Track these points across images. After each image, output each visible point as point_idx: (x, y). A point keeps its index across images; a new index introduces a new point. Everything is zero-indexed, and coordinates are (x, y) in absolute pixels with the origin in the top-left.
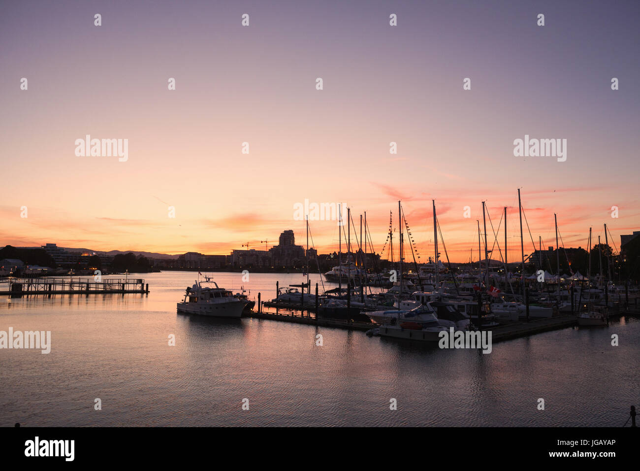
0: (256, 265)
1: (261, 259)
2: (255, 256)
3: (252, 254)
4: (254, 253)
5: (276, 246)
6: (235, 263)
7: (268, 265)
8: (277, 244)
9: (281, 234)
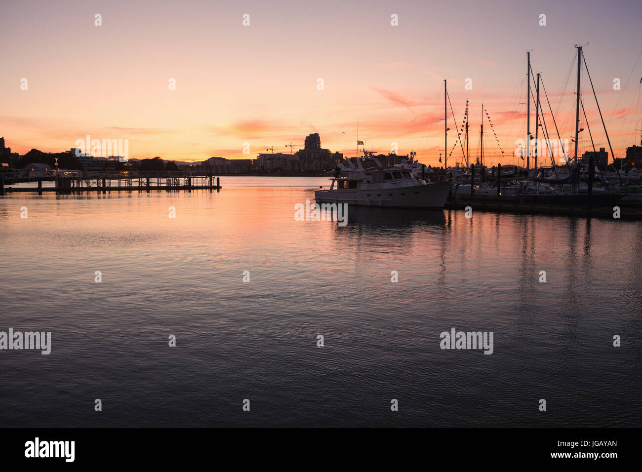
0: (285, 168)
1: (289, 163)
2: (282, 160)
3: (280, 157)
4: (281, 157)
5: (301, 150)
6: (262, 167)
7: (297, 168)
8: (303, 148)
9: (307, 137)
